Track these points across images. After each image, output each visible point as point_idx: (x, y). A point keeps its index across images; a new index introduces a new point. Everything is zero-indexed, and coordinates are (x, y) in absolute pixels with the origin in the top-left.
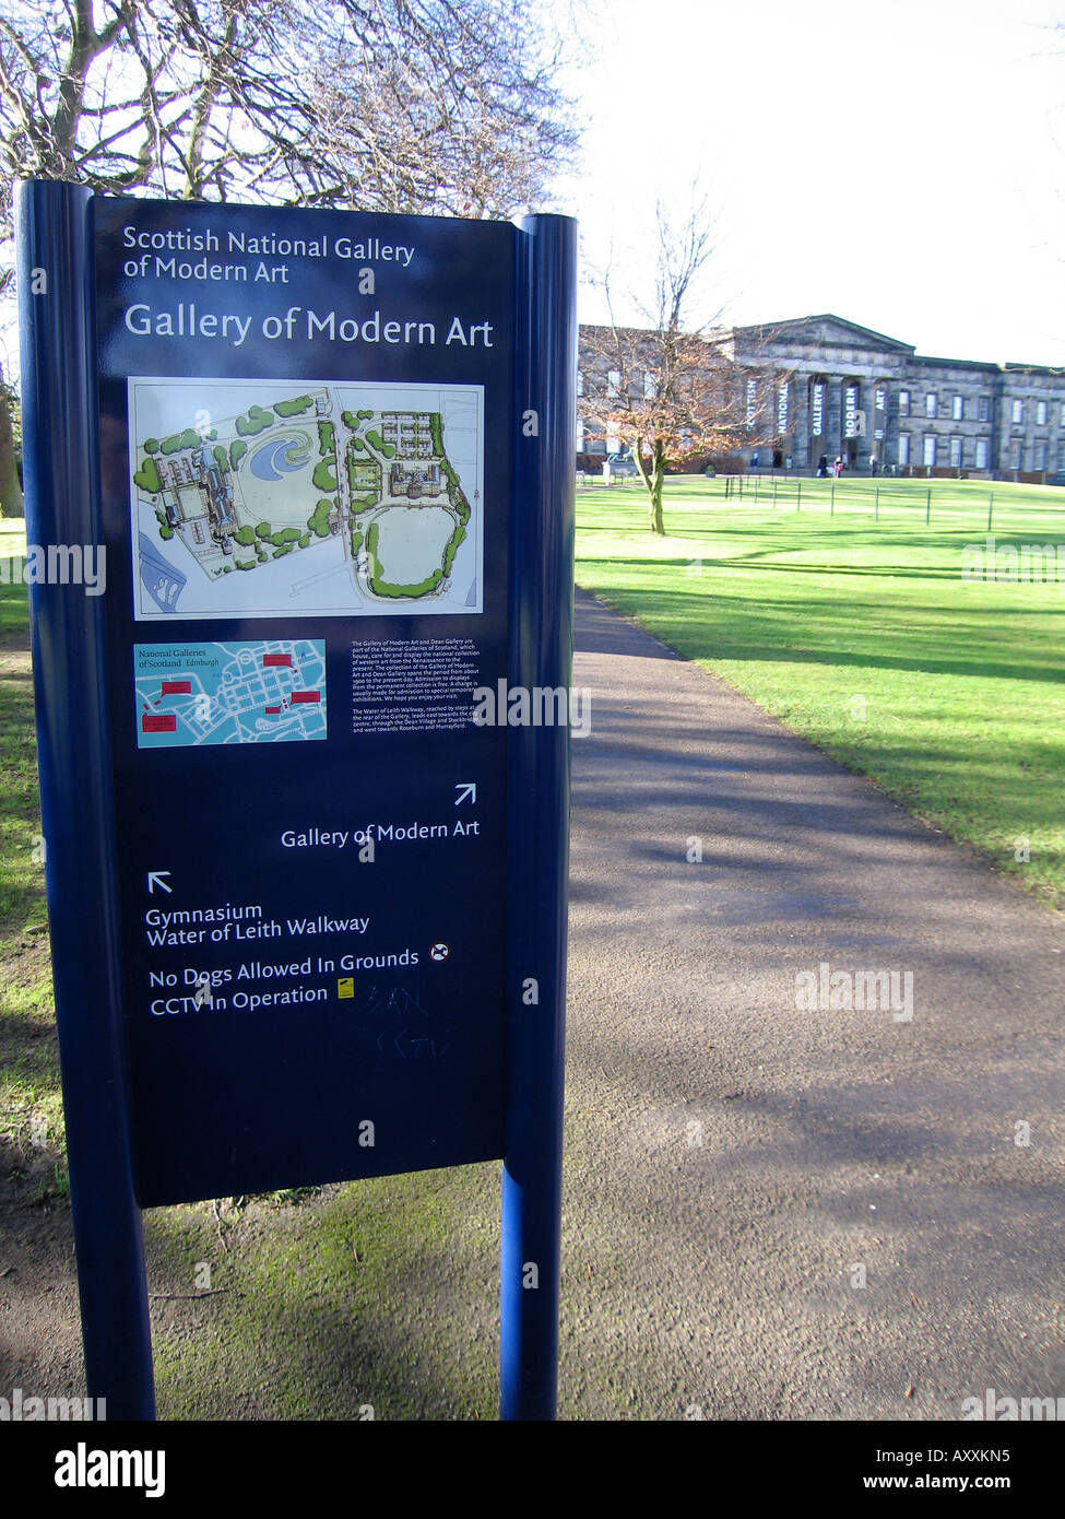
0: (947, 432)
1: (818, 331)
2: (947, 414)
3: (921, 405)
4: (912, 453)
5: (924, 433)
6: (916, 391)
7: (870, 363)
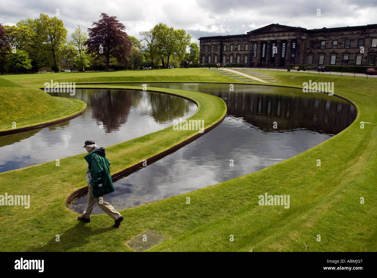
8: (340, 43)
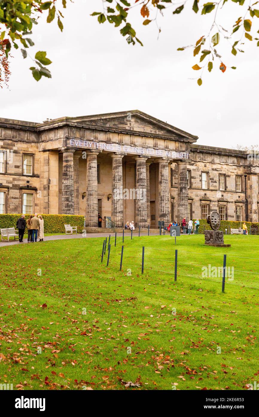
0: (216, 200)
1: (128, 123)
2: (215, 186)
3: (198, 180)
4: (193, 214)
5: (201, 200)
6: (194, 170)
7: (166, 148)
8: (213, 179)
